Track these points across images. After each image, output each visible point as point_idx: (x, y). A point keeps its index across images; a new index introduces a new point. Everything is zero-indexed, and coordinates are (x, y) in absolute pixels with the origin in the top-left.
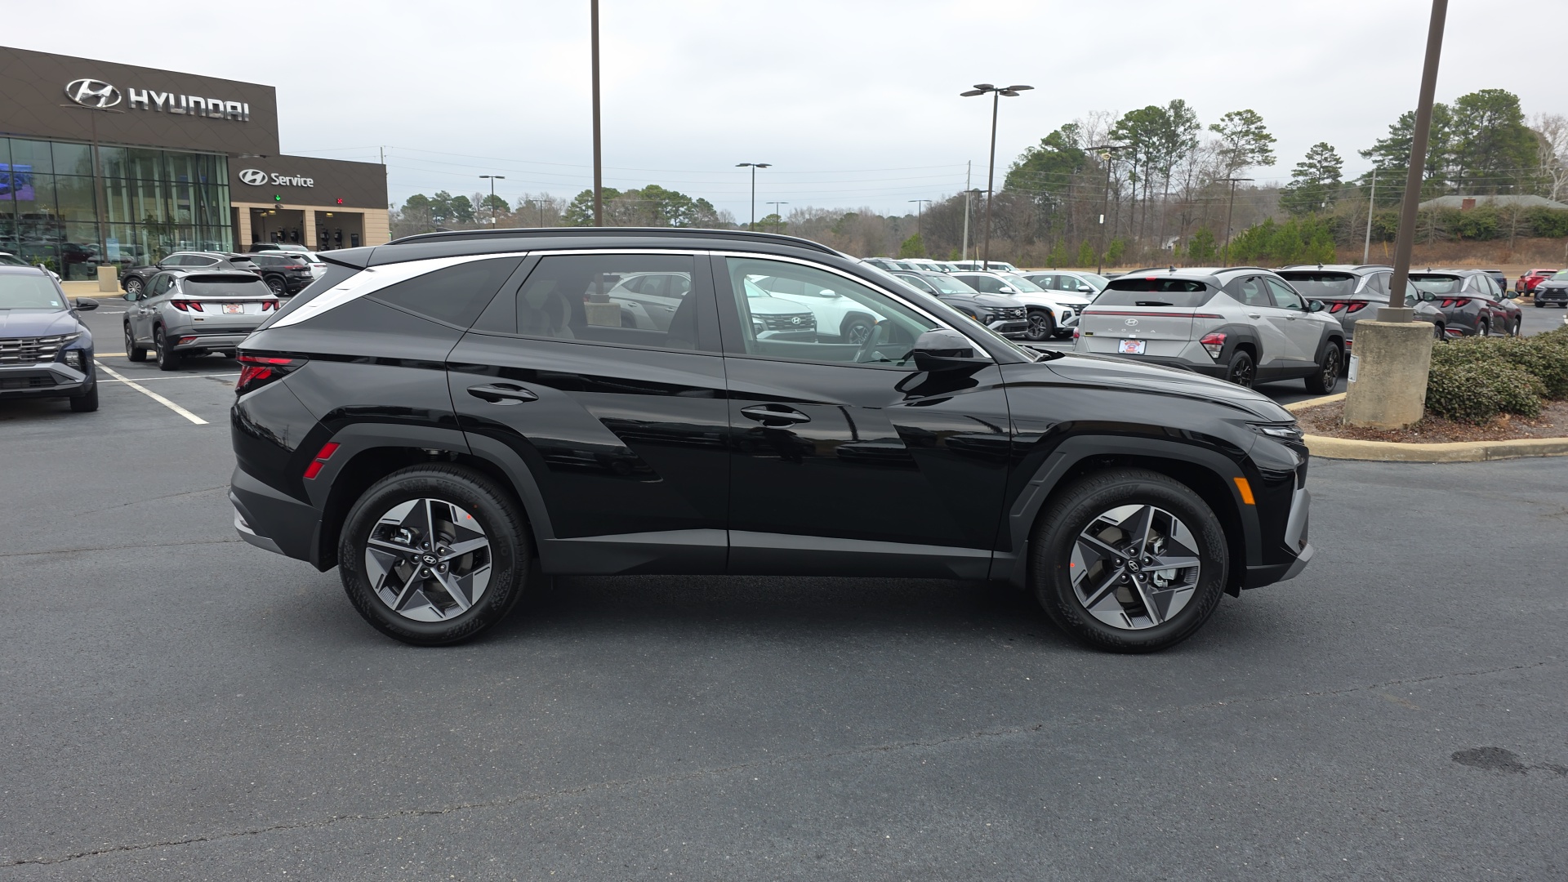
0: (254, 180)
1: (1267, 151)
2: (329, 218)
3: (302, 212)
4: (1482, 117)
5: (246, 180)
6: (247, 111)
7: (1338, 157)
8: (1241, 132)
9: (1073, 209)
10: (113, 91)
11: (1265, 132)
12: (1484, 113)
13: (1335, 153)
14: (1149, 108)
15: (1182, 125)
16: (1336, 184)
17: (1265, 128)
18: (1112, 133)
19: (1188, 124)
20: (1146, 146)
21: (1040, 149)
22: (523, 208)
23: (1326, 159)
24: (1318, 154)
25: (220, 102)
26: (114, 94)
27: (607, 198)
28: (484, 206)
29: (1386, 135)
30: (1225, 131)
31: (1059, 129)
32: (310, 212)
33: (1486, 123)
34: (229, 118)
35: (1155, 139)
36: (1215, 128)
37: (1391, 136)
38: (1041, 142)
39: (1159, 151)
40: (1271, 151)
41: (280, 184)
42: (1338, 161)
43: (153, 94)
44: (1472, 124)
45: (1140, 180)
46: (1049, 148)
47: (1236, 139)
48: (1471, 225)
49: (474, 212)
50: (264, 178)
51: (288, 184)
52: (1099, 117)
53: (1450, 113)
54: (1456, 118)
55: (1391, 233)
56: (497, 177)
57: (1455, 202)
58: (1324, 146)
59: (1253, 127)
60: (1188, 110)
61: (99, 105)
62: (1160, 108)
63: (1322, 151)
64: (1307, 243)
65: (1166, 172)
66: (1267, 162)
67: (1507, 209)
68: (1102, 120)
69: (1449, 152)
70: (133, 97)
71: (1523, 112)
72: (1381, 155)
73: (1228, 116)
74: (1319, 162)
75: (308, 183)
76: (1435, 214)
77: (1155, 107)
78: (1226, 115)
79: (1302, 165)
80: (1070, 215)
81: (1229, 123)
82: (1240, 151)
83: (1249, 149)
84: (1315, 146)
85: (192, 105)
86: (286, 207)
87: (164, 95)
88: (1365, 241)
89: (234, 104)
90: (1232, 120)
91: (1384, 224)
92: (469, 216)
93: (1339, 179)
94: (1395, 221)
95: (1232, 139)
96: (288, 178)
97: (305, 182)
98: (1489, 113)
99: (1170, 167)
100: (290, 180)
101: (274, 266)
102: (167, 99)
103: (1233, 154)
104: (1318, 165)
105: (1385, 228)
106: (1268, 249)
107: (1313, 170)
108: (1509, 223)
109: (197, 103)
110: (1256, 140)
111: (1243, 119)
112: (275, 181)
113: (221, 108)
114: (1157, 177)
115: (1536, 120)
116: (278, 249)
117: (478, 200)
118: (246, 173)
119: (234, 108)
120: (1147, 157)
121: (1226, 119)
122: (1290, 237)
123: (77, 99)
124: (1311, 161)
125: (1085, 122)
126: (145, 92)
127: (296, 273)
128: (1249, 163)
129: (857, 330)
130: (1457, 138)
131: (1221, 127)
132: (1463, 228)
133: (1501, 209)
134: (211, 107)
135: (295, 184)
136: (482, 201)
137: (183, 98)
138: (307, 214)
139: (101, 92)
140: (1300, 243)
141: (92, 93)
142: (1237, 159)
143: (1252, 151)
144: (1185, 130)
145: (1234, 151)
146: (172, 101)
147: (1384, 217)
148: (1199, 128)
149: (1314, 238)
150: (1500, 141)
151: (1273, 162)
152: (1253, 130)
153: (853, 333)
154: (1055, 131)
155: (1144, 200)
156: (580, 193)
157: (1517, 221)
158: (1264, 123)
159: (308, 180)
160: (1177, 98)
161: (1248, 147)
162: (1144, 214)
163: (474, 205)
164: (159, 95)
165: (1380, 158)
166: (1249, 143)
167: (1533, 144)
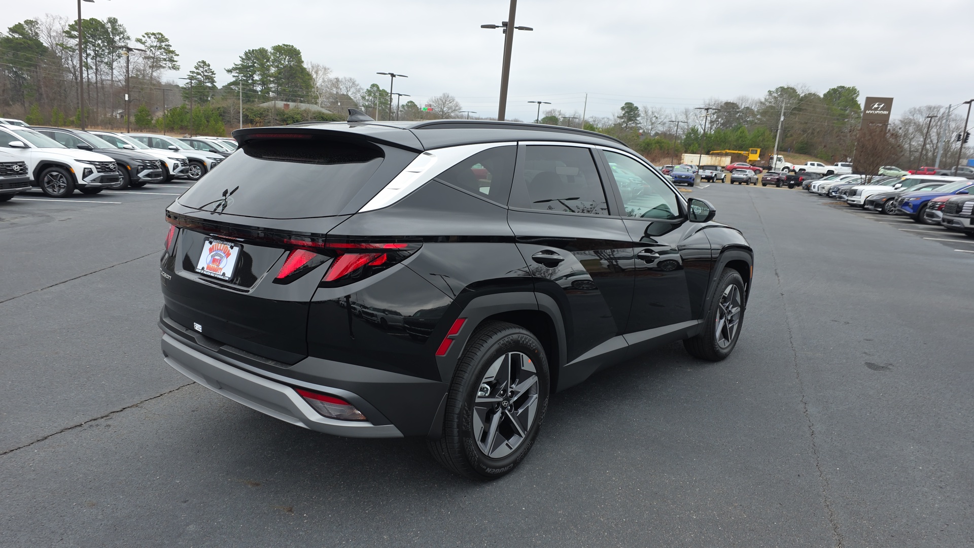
1: (174, 61)
4: (285, 59)
7: (212, 71)
8: (156, 46)
9: (42, 83)
11: (171, 49)
12: (286, 57)
13: (211, 68)
14: (92, 19)
15: (118, 35)
16: (214, 87)
17: (171, 46)
18: (67, 32)
19: (122, 35)
20: (93, 45)
21: (8, 35)
23: (206, 71)
24: (201, 67)
29: (239, 62)
30: (146, 44)
31: (22, 23)
33: (287, 63)
35: (100, 42)
36: (139, 40)
37: (241, 63)
38: (8, 30)
39: (103, 50)
40: (176, 61)
42: (213, 73)
44: (280, 62)
45: (92, 68)
46: (16, 36)
47: (153, 50)
48: (290, 118)
52: (54, 19)
53: (269, 54)
54: (272, 58)
55: (251, 119)
57: (280, 104)
58: (204, 62)
59: (163, 44)
60: (120, 26)
62: (101, 21)
63: (204, 66)
64: (208, 121)
65: (110, 65)
66: (175, 68)
67: (305, 111)
68: (56, 22)
69: (271, 77)
71: (303, 59)
72: (237, 73)
73: (147, 34)
74: (202, 72)
76: (273, 110)
77: (97, 20)
78: (146, 34)
79: (193, 72)
80: (39, 87)
81: (148, 39)
82: (157, 58)
83: (163, 58)
84: (199, 62)
88: (240, 123)
90: (150, 37)
91: (248, 114)
93: (214, 84)
94: (253, 113)
95: (151, 50)
98: (287, 57)
99: (113, 63)
103: (152, 60)
104: (202, 74)
105: (248, 116)
106: (185, 123)
107: (199, 76)
108: (307, 119)
110: (166, 53)
111: (156, 38)
114: (103, 67)
115: (307, 64)
120: (95, 53)
121: (146, 36)
122: (198, 117)
124: (198, 71)
125: (44, 21)
128: (164, 67)
129: (52, 175)
130: (274, 69)
131: (143, 41)
132: (286, 119)
133: (302, 111)
140: (204, 121)
142: (156, 64)
143: (165, 60)
144: (120, 39)
145: (153, 58)
147: (247, 110)
148: (130, 39)
149: (212, 119)
150: (295, 73)
151: (178, 69)
152: (164, 46)
153: (48, 178)
154: (19, 23)
155: (96, 83)
157: (311, 118)
158: (170, 43)
160: (113, 16)
161: (162, 57)
162: (98, 92)
165: (237, 75)
166: (162, 54)
167: (309, 77)
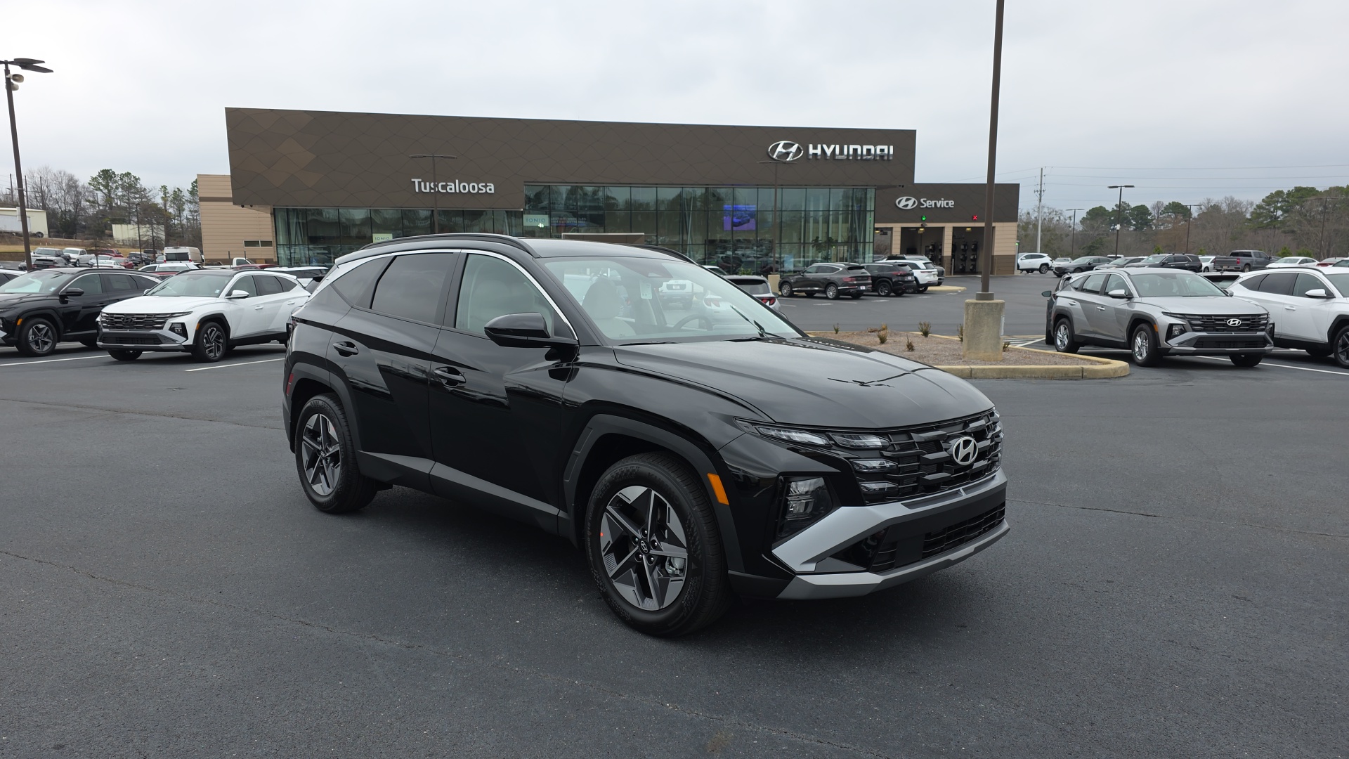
0: (907, 205)
2: (969, 232)
3: (943, 228)
5: (900, 206)
6: (891, 152)
10: (798, 148)
22: (1204, 213)
25: (872, 147)
26: (799, 150)
27: (1301, 197)
28: (1164, 213)
32: (948, 229)
34: (878, 158)
41: (926, 207)
43: (825, 146)
49: (1152, 220)
50: (914, 202)
51: (933, 206)
56: (1126, 186)
61: (788, 160)
70: (811, 151)
75: (950, 204)
85: (851, 152)
86: (929, 225)
87: (832, 147)
89: (882, 147)
92: (1147, 223)
96: (934, 202)
97: (947, 204)
100: (935, 203)
101: (885, 273)
102: (835, 149)
109: (855, 150)
112: (923, 205)
113: (873, 152)
116: (904, 259)
117: (1159, 208)
118: (901, 200)
119: (882, 150)
123: (774, 157)
126: (819, 146)
127: (900, 278)
134: (865, 152)
135: (939, 206)
136: (1163, 209)
137: (846, 147)
138: (946, 230)
139: (790, 150)
141: (784, 151)
146: (837, 151)
156: (1268, 194)
159: (950, 202)
163: (1154, 213)
164: (829, 147)
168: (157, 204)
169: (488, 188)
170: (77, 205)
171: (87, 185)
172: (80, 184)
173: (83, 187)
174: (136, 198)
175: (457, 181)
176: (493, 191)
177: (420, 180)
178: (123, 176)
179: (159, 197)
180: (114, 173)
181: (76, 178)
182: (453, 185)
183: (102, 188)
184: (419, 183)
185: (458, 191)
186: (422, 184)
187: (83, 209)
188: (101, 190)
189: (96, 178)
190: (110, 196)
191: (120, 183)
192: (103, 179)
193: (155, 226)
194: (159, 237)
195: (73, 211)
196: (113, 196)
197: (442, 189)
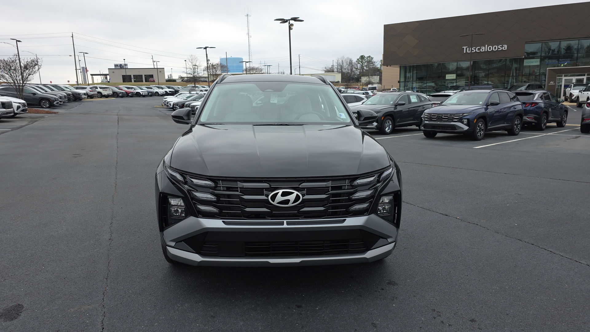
168: (377, 68)
169: (503, 48)
170: (352, 70)
171: (355, 62)
172: (353, 62)
173: (354, 63)
174: (371, 66)
175: (486, 46)
176: (506, 49)
177: (467, 47)
178: (368, 57)
179: (379, 64)
180: (365, 56)
181: (352, 60)
182: (484, 48)
183: (360, 63)
184: (466, 48)
185: (486, 50)
186: (468, 49)
187: (353, 71)
188: (360, 64)
189: (359, 59)
190: (362, 66)
191: (366, 60)
192: (361, 59)
193: (370, 77)
194: (371, 81)
195: (350, 72)
196: (363, 66)
197: (478, 50)
